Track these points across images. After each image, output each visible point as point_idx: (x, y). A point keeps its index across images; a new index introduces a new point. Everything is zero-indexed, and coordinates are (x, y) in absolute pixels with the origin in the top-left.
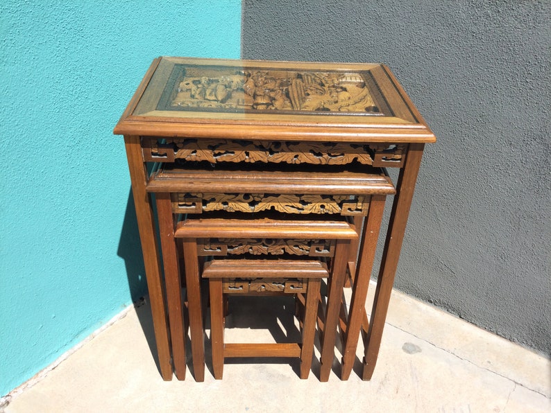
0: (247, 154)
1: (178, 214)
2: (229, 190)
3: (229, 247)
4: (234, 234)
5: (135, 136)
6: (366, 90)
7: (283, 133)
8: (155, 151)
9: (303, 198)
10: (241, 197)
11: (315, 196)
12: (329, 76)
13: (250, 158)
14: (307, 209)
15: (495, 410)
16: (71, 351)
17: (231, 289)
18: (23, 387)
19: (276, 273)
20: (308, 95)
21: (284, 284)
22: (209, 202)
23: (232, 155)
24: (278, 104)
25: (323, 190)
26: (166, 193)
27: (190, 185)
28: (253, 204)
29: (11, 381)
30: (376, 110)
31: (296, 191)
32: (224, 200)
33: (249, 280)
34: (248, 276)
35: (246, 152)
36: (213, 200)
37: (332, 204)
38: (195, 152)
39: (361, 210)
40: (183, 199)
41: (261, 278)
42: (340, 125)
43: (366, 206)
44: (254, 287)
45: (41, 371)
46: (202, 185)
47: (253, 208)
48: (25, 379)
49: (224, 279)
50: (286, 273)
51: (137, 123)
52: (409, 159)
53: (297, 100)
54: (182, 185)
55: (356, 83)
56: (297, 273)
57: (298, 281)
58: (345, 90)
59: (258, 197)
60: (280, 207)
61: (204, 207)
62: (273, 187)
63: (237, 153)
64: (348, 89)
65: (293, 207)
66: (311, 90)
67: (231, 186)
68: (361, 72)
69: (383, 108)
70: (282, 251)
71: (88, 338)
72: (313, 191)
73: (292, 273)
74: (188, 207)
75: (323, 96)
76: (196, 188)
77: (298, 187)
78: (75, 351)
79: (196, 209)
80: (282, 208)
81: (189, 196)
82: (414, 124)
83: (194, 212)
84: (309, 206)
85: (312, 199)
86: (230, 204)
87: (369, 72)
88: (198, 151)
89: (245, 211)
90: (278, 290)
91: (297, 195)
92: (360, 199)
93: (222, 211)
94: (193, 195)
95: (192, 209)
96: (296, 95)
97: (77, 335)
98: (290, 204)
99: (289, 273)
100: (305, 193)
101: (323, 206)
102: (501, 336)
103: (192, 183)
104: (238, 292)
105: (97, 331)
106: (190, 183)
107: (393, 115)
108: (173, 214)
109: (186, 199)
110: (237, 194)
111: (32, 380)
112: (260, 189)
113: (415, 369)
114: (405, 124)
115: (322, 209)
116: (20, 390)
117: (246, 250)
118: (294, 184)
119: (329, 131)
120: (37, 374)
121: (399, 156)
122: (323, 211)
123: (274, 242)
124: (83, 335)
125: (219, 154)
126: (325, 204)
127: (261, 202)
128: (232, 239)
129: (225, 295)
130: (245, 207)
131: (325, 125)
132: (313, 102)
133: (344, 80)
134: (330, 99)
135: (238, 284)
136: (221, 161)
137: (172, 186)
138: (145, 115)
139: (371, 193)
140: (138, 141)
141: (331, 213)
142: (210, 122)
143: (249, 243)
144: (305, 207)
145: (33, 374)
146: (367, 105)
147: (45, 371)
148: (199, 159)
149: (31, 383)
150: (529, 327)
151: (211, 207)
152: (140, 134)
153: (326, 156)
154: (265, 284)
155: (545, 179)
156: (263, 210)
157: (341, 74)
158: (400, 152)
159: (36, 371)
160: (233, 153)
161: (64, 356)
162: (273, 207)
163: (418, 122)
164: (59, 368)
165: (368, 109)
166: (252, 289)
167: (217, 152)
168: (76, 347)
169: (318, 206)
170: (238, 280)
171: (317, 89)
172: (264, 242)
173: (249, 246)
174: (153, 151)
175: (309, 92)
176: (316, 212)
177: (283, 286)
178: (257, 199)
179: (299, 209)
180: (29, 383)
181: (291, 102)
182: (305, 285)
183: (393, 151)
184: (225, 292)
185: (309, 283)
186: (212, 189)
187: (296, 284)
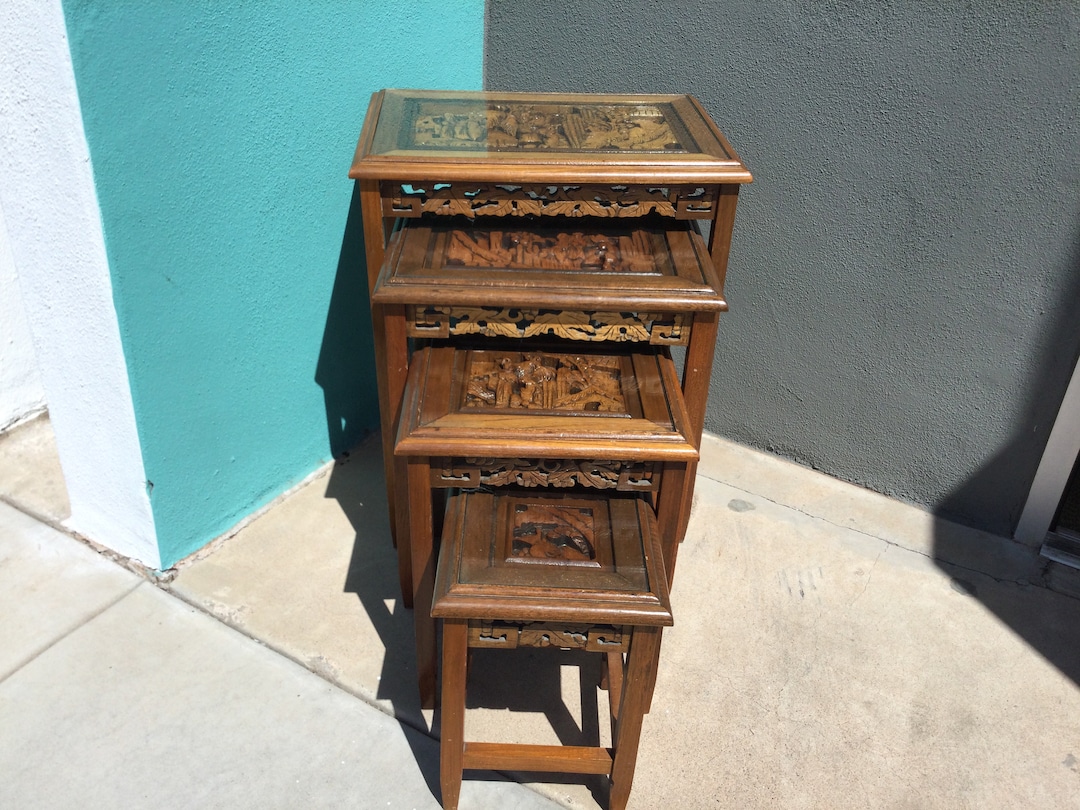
0: (515, 205)
1: (412, 338)
2: (489, 301)
3: (484, 474)
4: (492, 451)
5: (374, 181)
6: (665, 126)
7: (561, 174)
8: (397, 201)
9: (595, 316)
10: (505, 314)
11: (612, 314)
12: (616, 110)
13: (518, 210)
14: (601, 335)
15: (857, 573)
16: (253, 516)
17: (483, 640)
18: (192, 558)
19: (572, 614)
20: (589, 131)
21: (586, 635)
22: (459, 321)
23: (496, 206)
24: (550, 142)
25: (622, 305)
26: (398, 305)
27: (433, 294)
28: (522, 325)
29: (176, 549)
30: (678, 147)
31: (585, 304)
32: (481, 318)
33: (520, 625)
34: (518, 618)
35: (513, 203)
36: (465, 318)
37: (638, 327)
38: (448, 203)
39: (679, 337)
40: (422, 316)
41: (542, 623)
42: (632, 163)
43: (686, 331)
44: (528, 638)
45: (214, 540)
46: (450, 294)
47: (522, 331)
48: (193, 548)
49: (472, 621)
50: (591, 614)
51: (377, 164)
52: (720, 207)
53: (575, 138)
54: (423, 294)
55: (652, 118)
56: (613, 615)
57: (614, 629)
58: (638, 125)
59: (530, 314)
60: (561, 329)
61: (451, 329)
62: (551, 299)
63: (502, 203)
64: (641, 125)
65: (580, 330)
66: (593, 126)
67: (492, 296)
68: (658, 105)
69: (687, 144)
70: (573, 481)
71: (276, 500)
72: (608, 305)
73: (603, 614)
74: (429, 329)
75: (609, 133)
76: (442, 299)
77: (588, 299)
78: (259, 517)
79: (440, 331)
80: (564, 332)
81: (432, 310)
82: (725, 160)
83: (436, 335)
84: (604, 329)
85: (608, 319)
86: (489, 325)
87: (670, 104)
88: (452, 201)
89: (510, 335)
90: (575, 645)
91: (586, 312)
92: (678, 319)
93: (477, 335)
94: (437, 309)
95: (435, 331)
96: (573, 132)
97: (260, 496)
98: (577, 326)
99: (597, 614)
100: (598, 307)
101: (623, 331)
102: (872, 489)
103: (436, 291)
104: (498, 646)
105: (287, 492)
106: (434, 291)
107: (700, 151)
108: (408, 338)
109: (427, 316)
110: (499, 309)
111: (204, 550)
112: (533, 301)
113: (746, 528)
114: (713, 161)
115: (622, 335)
116: (189, 562)
117: (512, 479)
118: (582, 295)
119: (619, 171)
120: (210, 543)
121: (708, 204)
122: (624, 338)
123: (559, 466)
124: (268, 496)
125: (479, 205)
126: (627, 327)
127: (533, 321)
128: (488, 459)
129: (470, 650)
130: (511, 330)
131: (614, 163)
132: (595, 138)
133: (636, 115)
134: (618, 135)
135: (497, 631)
136: (481, 214)
137: (409, 295)
138: (387, 154)
139: (693, 309)
140: (377, 187)
141: (635, 341)
142: (468, 162)
143: (517, 467)
144: (598, 331)
145: (204, 543)
146: (668, 141)
147: (220, 540)
148: (453, 213)
149: (202, 553)
150: (909, 471)
151: (462, 328)
152: (381, 177)
153: (615, 205)
154: (550, 634)
155: (914, 249)
156: (537, 334)
157: (632, 108)
158: (709, 197)
159: (208, 539)
160: (496, 203)
161: (245, 522)
162: (551, 330)
163: (730, 158)
164: (240, 536)
165: (668, 147)
166: (525, 641)
167: (476, 202)
168: (260, 512)
169: (616, 329)
170: (499, 623)
171: (601, 125)
172: (542, 465)
173: (517, 472)
174: (395, 202)
175: (590, 128)
176: (613, 338)
177: (584, 638)
178: (528, 317)
179: (589, 333)
180: (200, 553)
181: (567, 140)
182: (626, 638)
183: (701, 198)
184: (473, 644)
185: (635, 634)
186: (465, 300)
187: (609, 636)
